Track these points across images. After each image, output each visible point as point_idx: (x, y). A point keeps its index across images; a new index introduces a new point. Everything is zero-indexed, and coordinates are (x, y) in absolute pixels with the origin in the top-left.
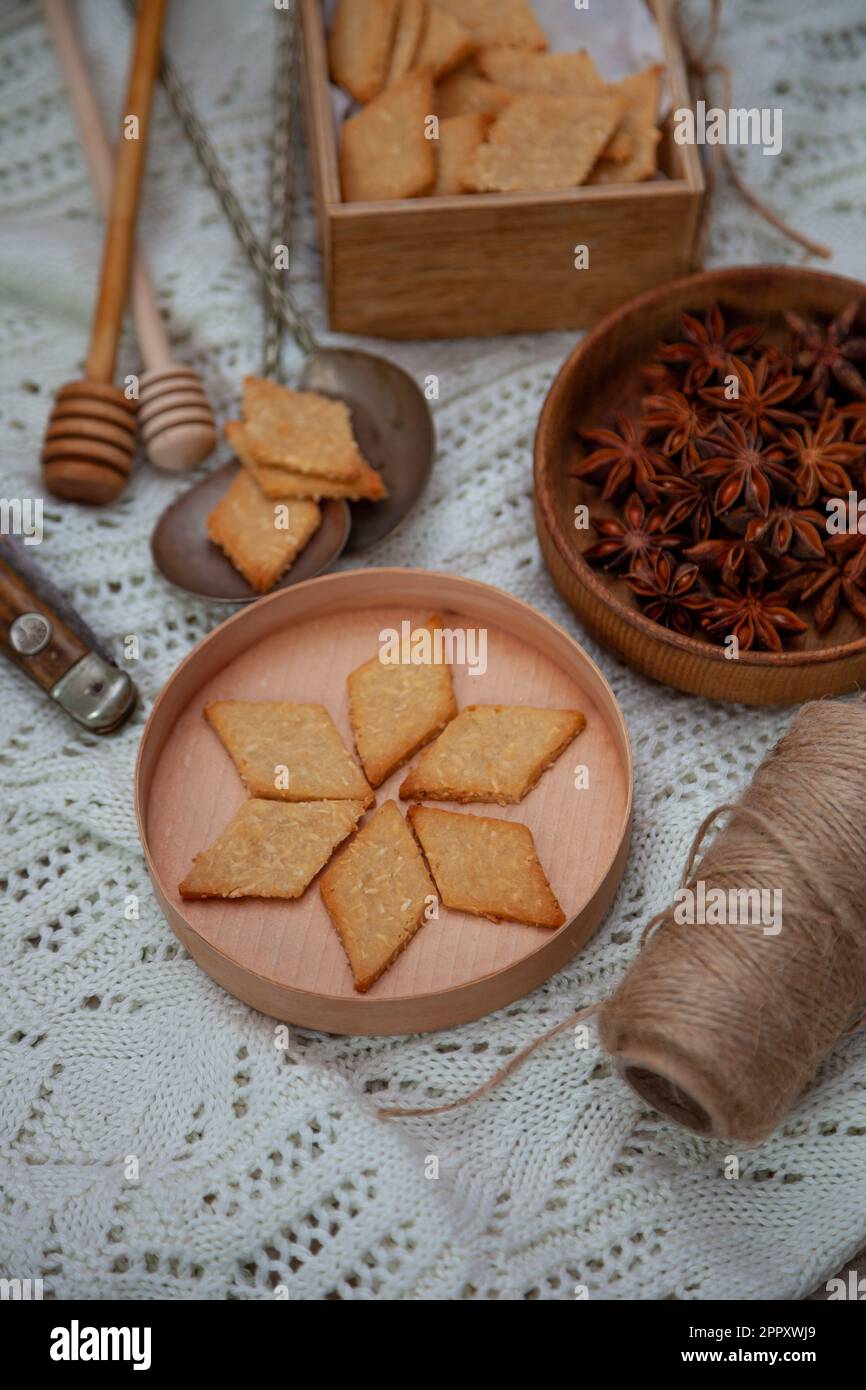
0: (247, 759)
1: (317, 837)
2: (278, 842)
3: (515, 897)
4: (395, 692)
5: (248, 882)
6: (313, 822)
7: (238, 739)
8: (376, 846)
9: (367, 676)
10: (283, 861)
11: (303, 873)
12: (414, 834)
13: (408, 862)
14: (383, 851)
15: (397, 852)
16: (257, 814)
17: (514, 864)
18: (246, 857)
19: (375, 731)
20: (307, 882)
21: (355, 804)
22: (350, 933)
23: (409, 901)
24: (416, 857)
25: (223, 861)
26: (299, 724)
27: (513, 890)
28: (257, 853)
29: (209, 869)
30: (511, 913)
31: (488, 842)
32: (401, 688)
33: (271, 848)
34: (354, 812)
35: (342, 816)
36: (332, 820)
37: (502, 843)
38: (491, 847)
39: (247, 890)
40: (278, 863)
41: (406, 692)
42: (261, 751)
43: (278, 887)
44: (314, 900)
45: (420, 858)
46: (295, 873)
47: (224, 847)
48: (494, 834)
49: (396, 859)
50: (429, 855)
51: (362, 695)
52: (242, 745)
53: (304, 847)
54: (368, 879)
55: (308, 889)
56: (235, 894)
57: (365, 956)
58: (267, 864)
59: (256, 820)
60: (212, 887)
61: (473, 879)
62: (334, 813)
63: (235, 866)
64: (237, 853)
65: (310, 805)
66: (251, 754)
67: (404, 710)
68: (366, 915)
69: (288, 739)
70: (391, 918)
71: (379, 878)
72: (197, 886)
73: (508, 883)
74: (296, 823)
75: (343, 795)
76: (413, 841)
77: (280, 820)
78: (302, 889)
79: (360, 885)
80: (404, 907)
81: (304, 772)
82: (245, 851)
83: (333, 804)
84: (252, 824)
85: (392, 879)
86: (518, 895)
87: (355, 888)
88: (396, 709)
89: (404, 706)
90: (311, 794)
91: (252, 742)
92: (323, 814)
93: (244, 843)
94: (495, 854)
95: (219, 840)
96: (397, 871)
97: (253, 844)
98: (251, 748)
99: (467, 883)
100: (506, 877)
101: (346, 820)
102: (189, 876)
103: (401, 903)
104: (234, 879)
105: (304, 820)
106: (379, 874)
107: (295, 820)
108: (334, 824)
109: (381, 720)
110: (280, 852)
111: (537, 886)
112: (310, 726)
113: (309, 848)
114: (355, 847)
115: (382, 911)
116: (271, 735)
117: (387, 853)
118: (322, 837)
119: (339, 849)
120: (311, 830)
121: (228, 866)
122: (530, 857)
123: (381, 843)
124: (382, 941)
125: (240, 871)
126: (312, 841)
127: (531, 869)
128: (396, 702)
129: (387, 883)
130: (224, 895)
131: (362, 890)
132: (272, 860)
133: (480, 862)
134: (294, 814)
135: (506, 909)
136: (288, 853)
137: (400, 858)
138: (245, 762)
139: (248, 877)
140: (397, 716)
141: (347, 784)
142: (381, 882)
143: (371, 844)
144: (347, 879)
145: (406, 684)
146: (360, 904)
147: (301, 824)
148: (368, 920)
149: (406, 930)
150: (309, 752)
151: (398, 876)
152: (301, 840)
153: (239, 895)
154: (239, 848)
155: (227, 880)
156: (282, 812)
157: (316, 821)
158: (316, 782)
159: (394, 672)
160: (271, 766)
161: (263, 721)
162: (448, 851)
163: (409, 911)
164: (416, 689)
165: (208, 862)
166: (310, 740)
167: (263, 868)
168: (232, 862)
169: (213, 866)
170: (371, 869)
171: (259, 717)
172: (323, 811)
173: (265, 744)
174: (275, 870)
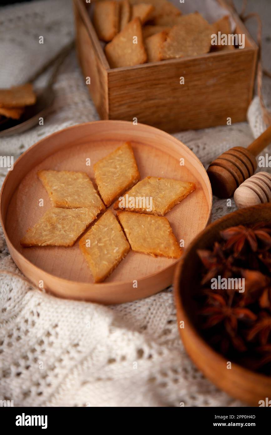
0: (53, 192)
1: (80, 222)
2: (63, 224)
4: (113, 170)
5: (49, 240)
6: (78, 216)
7: (50, 184)
8: (103, 227)
9: (101, 164)
10: (65, 231)
11: (73, 236)
13: (116, 234)
14: (106, 229)
15: (112, 229)
16: (54, 213)
18: (50, 230)
19: (106, 185)
21: (96, 209)
23: (117, 248)
24: (120, 231)
25: (39, 231)
26: (76, 180)
27: (162, 243)
28: (53, 228)
29: (33, 234)
30: (161, 253)
31: (151, 225)
32: (116, 168)
33: (60, 226)
34: (95, 212)
35: (90, 213)
36: (86, 215)
37: (157, 225)
38: (152, 226)
39: (49, 243)
40: (62, 232)
41: (118, 169)
42: (59, 189)
43: (62, 241)
45: (122, 232)
46: (70, 236)
47: (40, 226)
48: (153, 221)
49: (111, 232)
52: (51, 186)
53: (74, 225)
54: (100, 240)
55: (75, 242)
56: (43, 245)
57: (98, 270)
58: (58, 232)
59: (54, 215)
60: (35, 241)
61: (145, 239)
62: (87, 212)
63: (44, 233)
64: (45, 228)
65: (77, 210)
66: (55, 190)
67: (118, 176)
68: (99, 254)
70: (109, 255)
71: (104, 240)
72: (28, 241)
74: (70, 216)
76: (119, 225)
77: (64, 215)
79: (96, 242)
80: (115, 251)
81: (76, 197)
82: (49, 228)
84: (52, 217)
85: (110, 240)
87: (94, 244)
88: (114, 176)
89: (118, 174)
91: (56, 186)
92: (82, 213)
93: (48, 224)
94: (154, 229)
96: (112, 236)
97: (52, 225)
98: (55, 188)
99: (142, 241)
100: (159, 238)
101: (92, 215)
102: (25, 237)
103: (114, 249)
104: (44, 238)
105: (74, 215)
106: (104, 238)
107: (70, 215)
108: (87, 216)
109: (108, 180)
110: (63, 227)
111: (172, 242)
112: (80, 180)
113: (76, 226)
115: (106, 252)
116: (64, 183)
117: (107, 230)
118: (82, 222)
119: (89, 227)
120: (77, 219)
121: (41, 233)
123: (105, 226)
125: (46, 235)
126: (77, 223)
128: (114, 173)
129: (108, 242)
130: (39, 245)
131: (97, 244)
132: (60, 231)
133: (147, 233)
134: (70, 213)
136: (67, 228)
137: (113, 232)
139: (50, 237)
140: (115, 178)
141: (93, 202)
142: (106, 241)
143: (101, 226)
144: (91, 240)
145: (118, 167)
146: (96, 250)
147: (73, 217)
148: (100, 256)
149: (116, 260)
150: (79, 190)
151: (112, 239)
152: (73, 223)
153: (46, 245)
154: (46, 226)
155: (41, 239)
156: (65, 212)
157: (80, 215)
158: (81, 201)
159: (112, 162)
160: (63, 195)
161: (61, 178)
162: (133, 228)
163: (117, 252)
164: (122, 168)
165: (33, 232)
166: (80, 185)
167: (56, 234)
168: (43, 231)
169: (35, 233)
170: (101, 236)
171: (60, 176)
172: (82, 212)
173: (61, 186)
174: (61, 235)
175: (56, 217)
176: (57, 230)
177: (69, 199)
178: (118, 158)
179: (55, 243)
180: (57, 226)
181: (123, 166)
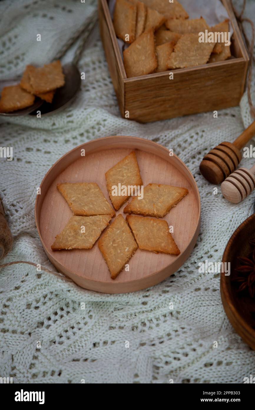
0: (72, 203)
1: (96, 228)
3: (163, 245)
4: (121, 178)
5: (74, 244)
6: (94, 223)
7: (69, 196)
8: (116, 230)
9: (111, 173)
11: (92, 240)
12: (129, 225)
13: (127, 235)
14: (118, 231)
15: (123, 232)
16: (76, 221)
17: (162, 234)
18: (73, 236)
20: (94, 243)
21: (108, 216)
22: (109, 260)
23: (128, 248)
24: (129, 233)
25: (65, 238)
26: (89, 190)
27: (162, 243)
28: (76, 234)
29: (61, 240)
30: (162, 250)
31: (153, 227)
32: (123, 176)
34: (108, 219)
35: (104, 221)
36: (100, 222)
37: (158, 227)
38: (154, 228)
39: (74, 247)
41: (125, 177)
42: (76, 200)
43: (84, 245)
44: (96, 249)
45: (131, 234)
46: (89, 240)
47: (65, 233)
48: (155, 224)
49: (123, 234)
50: (134, 232)
51: (111, 180)
52: (70, 198)
53: (92, 231)
54: (114, 241)
55: (94, 245)
56: (70, 248)
57: (114, 267)
58: (80, 238)
59: (75, 223)
60: (62, 246)
61: (149, 239)
62: (101, 220)
63: (69, 239)
64: (70, 234)
65: (93, 217)
66: (74, 201)
68: (114, 253)
69: (86, 195)
70: (122, 254)
71: (118, 241)
72: (57, 246)
73: (160, 240)
74: (89, 223)
75: (105, 213)
76: (128, 228)
77: (83, 222)
78: (92, 245)
79: (111, 243)
80: (126, 250)
81: (91, 206)
82: (73, 234)
83: (101, 216)
85: (122, 241)
86: (164, 244)
87: (110, 244)
88: (122, 184)
90: (94, 213)
91: (74, 197)
93: (72, 231)
94: (156, 231)
95: (64, 230)
96: (123, 238)
97: (75, 231)
98: (73, 199)
99: (147, 241)
100: (160, 239)
101: (105, 222)
102: (55, 243)
104: (69, 243)
105: (91, 222)
106: (118, 239)
107: (88, 222)
108: (101, 223)
111: (170, 241)
112: (93, 190)
113: (93, 232)
114: (109, 231)
115: (119, 251)
116: (80, 194)
117: (120, 232)
118: (97, 228)
119: (103, 231)
120: (94, 225)
121: (67, 239)
122: (167, 231)
123: (118, 229)
124: (119, 262)
125: (71, 241)
126: (94, 229)
127: (168, 235)
129: (120, 243)
130: (66, 249)
131: (112, 245)
132: (82, 236)
133: (151, 234)
134: (88, 220)
135: (160, 249)
137: (124, 234)
138: (72, 204)
139: (73, 242)
141: (106, 209)
142: (118, 242)
143: (114, 229)
144: (107, 241)
145: (125, 175)
146: (112, 250)
147: (90, 224)
148: (114, 255)
149: (127, 258)
150: (93, 199)
151: (124, 240)
152: (91, 229)
153: (71, 249)
154: (70, 233)
155: (67, 244)
156: (84, 219)
157: (96, 222)
158: (96, 209)
159: (120, 171)
160: (80, 205)
161: (77, 189)
162: (140, 230)
163: (128, 251)
164: (128, 176)
165: (60, 238)
166: (93, 195)
167: (79, 239)
168: (68, 237)
169: (62, 239)
170: (115, 238)
171: (75, 188)
172: (97, 219)
173: (78, 197)
174: (83, 240)
175: (77, 224)
176: (79, 236)
177: (86, 208)
178: (125, 167)
179: (78, 247)
180: (79, 232)
181: (129, 175)
